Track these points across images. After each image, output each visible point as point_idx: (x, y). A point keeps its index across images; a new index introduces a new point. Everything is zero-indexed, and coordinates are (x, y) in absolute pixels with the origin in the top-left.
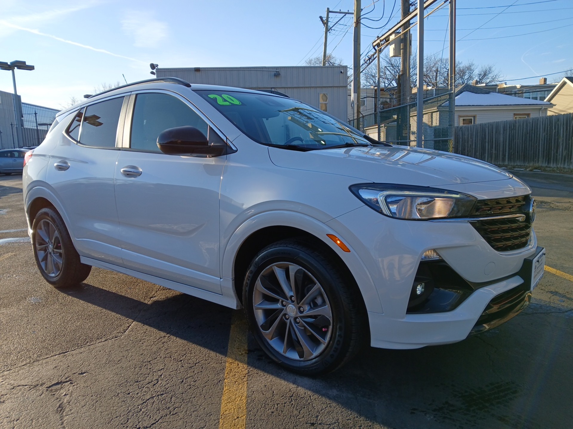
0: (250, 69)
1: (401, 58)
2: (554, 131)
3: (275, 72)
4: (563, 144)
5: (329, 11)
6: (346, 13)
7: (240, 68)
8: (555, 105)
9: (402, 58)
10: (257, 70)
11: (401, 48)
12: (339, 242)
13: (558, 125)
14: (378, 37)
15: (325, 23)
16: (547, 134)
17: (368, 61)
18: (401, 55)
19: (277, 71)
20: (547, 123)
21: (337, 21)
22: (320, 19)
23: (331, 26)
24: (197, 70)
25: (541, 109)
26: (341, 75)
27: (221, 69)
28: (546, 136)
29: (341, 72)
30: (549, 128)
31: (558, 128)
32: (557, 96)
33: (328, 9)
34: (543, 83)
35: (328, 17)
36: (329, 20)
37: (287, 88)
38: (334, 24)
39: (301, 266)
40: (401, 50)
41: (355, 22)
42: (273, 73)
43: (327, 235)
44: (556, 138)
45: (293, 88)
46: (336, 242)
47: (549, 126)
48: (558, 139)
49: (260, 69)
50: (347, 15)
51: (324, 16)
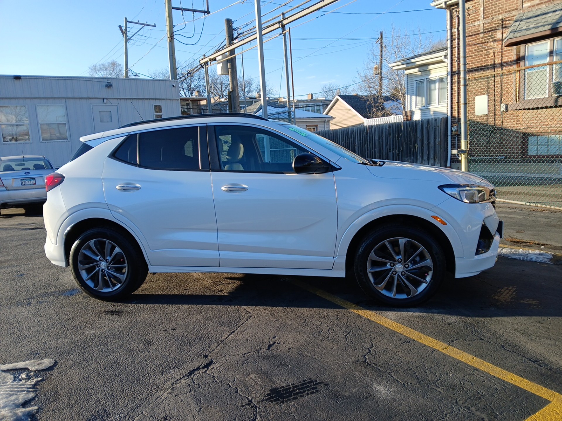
0: (78, 79)
1: (229, 76)
2: (350, 140)
3: (106, 83)
4: (358, 150)
5: (127, 21)
6: (145, 25)
7: (67, 77)
8: (335, 118)
9: (231, 77)
10: (86, 80)
11: (229, 67)
12: (439, 220)
13: (354, 135)
14: (204, 55)
15: (124, 32)
16: (345, 142)
17: (186, 76)
18: (229, 74)
19: (108, 82)
20: (345, 134)
21: (136, 32)
22: (119, 28)
23: (130, 36)
24: (17, 78)
25: (325, 121)
26: (173, 88)
27: (45, 78)
28: (345, 144)
29: (173, 86)
30: (346, 138)
31: (354, 138)
32: (332, 110)
33: (126, 19)
34: (310, 98)
35: (126, 27)
36: (128, 29)
37: (120, 99)
38: (134, 34)
39: (409, 238)
40: (229, 70)
41: (169, 37)
42: (104, 84)
43: (431, 216)
44: (353, 145)
45: (126, 99)
46: (437, 220)
47: (346, 136)
48: (354, 146)
49: (89, 79)
50: (146, 26)
51: (123, 25)
